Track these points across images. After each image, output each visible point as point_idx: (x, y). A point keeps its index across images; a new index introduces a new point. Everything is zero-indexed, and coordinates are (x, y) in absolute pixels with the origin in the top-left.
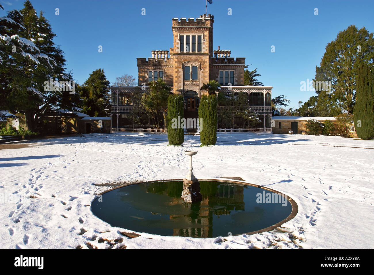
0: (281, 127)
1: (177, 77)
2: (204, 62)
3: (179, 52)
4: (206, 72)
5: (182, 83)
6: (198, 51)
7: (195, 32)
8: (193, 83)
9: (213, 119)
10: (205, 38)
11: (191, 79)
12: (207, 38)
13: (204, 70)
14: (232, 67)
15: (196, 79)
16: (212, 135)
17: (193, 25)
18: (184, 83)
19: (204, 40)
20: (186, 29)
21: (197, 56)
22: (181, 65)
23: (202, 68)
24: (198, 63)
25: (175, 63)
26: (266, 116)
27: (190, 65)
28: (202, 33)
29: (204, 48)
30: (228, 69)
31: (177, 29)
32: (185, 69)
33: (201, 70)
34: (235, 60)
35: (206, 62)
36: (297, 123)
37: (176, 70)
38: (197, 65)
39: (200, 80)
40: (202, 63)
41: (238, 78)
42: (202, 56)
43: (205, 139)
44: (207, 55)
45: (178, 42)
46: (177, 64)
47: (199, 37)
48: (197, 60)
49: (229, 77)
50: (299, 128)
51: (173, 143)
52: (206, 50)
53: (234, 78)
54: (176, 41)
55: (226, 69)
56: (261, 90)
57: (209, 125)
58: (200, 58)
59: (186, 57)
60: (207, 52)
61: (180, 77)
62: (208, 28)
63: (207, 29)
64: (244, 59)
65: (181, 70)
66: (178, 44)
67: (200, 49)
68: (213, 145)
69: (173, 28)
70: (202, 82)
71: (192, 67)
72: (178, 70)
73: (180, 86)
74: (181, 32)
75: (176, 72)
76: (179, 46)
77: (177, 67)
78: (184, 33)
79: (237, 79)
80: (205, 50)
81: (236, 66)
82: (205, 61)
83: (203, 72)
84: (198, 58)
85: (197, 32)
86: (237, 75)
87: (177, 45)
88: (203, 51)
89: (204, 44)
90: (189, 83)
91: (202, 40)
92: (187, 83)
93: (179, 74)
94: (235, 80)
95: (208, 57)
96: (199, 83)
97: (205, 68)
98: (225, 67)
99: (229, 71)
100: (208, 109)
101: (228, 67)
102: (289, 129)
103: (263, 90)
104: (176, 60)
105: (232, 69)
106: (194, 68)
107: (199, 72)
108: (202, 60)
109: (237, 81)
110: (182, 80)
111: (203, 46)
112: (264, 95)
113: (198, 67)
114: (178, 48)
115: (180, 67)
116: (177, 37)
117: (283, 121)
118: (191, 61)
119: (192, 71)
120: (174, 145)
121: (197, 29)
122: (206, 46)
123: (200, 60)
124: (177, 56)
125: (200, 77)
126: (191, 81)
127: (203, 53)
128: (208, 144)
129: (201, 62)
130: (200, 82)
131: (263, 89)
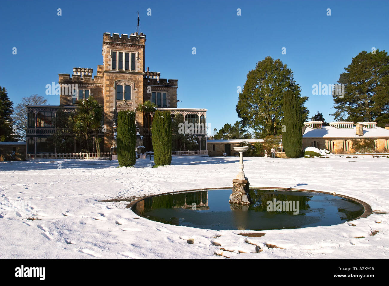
0: (215, 150)
1: (108, 97)
2: (138, 82)
3: (111, 70)
4: (140, 92)
5: (114, 103)
6: (132, 70)
7: (129, 50)
8: (126, 103)
9: (168, 136)
10: (139, 56)
11: (124, 99)
12: (141, 56)
13: (138, 90)
14: (165, 88)
15: (130, 99)
16: (168, 154)
17: (127, 42)
18: (116, 103)
19: (138, 59)
20: (119, 45)
21: (131, 75)
22: (113, 83)
23: (137, 87)
24: (132, 82)
25: (107, 81)
26: (201, 138)
27: (123, 84)
28: (136, 51)
29: (138, 67)
30: (160, 91)
31: (109, 44)
32: (118, 88)
33: (135, 90)
34: (168, 81)
35: (141, 82)
36: (230, 145)
37: (108, 89)
38: (131, 84)
39: (134, 101)
40: (136, 83)
41: (171, 101)
42: (136, 75)
43: (160, 158)
44: (142, 74)
45: (110, 59)
46: (109, 82)
47: (133, 55)
48: (130, 79)
49: (162, 99)
50: (231, 150)
51: (124, 164)
52: (141, 69)
53: (167, 100)
54: (107, 58)
55: (159, 91)
56: (196, 113)
57: (164, 144)
58: (134, 77)
59: (118, 75)
60: (142, 71)
61: (112, 96)
62: (143, 46)
63: (141, 47)
64: (177, 81)
65: (113, 89)
66: (110, 61)
67: (133, 68)
68: (169, 165)
69: (104, 43)
70: (136, 102)
71: (125, 87)
72: (110, 89)
73: (112, 107)
74: (113, 48)
75: (108, 91)
76: (111, 63)
77: (108, 86)
78: (117, 49)
79: (169, 101)
80: (139, 69)
81: (169, 87)
82: (139, 80)
83: (137, 92)
84: (132, 77)
85: (131, 50)
86: (169, 97)
87: (108, 62)
88: (137, 70)
89: (138, 62)
90: (122, 103)
91: (136, 59)
92: (119, 103)
93: (111, 93)
94: (168, 102)
95: (142, 76)
96: (132, 103)
97: (139, 87)
98: (157, 89)
99: (162, 93)
100: (164, 126)
101: (160, 88)
102: (222, 151)
103: (198, 113)
104: (108, 78)
105: (165, 91)
106: (128, 88)
107: (132, 91)
108: (136, 79)
109: (169, 103)
110: (114, 100)
111: (137, 64)
112: (200, 117)
113: (131, 86)
114: (110, 65)
115: (112, 86)
116: (109, 53)
117: (217, 144)
118: (124, 80)
119: (125, 91)
120: (126, 166)
121: (131, 47)
122: (140, 65)
123: (134, 79)
124: (108, 74)
125: (134, 98)
126: (124, 101)
127: (137, 72)
128: (163, 164)
129: (134, 81)
130: (134, 103)
131: (198, 111)
